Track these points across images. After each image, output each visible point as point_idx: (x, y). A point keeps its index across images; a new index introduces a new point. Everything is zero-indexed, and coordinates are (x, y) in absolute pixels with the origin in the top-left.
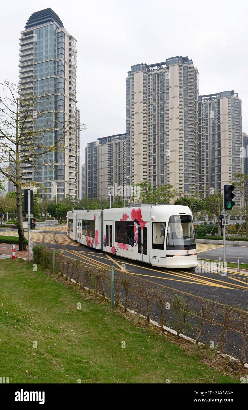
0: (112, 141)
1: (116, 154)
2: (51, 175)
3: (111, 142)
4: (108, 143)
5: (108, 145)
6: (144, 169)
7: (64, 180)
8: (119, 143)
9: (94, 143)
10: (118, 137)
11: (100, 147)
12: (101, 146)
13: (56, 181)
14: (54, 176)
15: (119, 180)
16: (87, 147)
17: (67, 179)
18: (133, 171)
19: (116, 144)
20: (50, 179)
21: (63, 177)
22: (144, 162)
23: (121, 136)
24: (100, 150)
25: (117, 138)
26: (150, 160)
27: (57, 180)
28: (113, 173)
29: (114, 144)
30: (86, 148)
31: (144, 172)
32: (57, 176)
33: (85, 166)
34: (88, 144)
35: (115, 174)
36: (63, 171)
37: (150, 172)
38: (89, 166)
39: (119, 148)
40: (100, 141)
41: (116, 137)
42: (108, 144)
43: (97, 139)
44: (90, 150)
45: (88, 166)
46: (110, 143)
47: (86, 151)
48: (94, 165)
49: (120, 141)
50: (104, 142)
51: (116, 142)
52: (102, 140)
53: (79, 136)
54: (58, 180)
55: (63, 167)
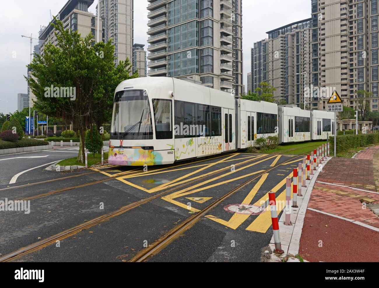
0: (287, 32)
1: (293, 49)
2: (192, 65)
3: (286, 34)
4: (281, 35)
5: (281, 39)
6: (342, 58)
7: (213, 72)
8: (298, 33)
9: (262, 42)
10: (295, 26)
11: (270, 43)
12: (271, 41)
13: (200, 75)
14: (195, 66)
15: (298, 84)
16: (253, 48)
17: (217, 71)
18: (323, 63)
19: (293, 36)
20: (191, 73)
21: (210, 68)
22: (342, 47)
23: (300, 24)
24: (271, 46)
25: (294, 28)
26: (351, 44)
27: (201, 73)
28: (288, 74)
29: (289, 36)
30: (252, 50)
31: (342, 63)
32: (201, 66)
33: (251, 74)
34: (255, 44)
35: (291, 76)
36: (210, 58)
37: (352, 63)
38: (256, 71)
39: (298, 40)
40: (271, 35)
41: (293, 26)
42: (281, 37)
43: (267, 33)
44: (257, 51)
45: (254, 71)
46: (284, 35)
47: (252, 52)
48: (262, 69)
49: (298, 30)
50: (276, 36)
51: (292, 33)
52: (273, 34)
53: (241, 25)
54: (203, 72)
55: (210, 50)
